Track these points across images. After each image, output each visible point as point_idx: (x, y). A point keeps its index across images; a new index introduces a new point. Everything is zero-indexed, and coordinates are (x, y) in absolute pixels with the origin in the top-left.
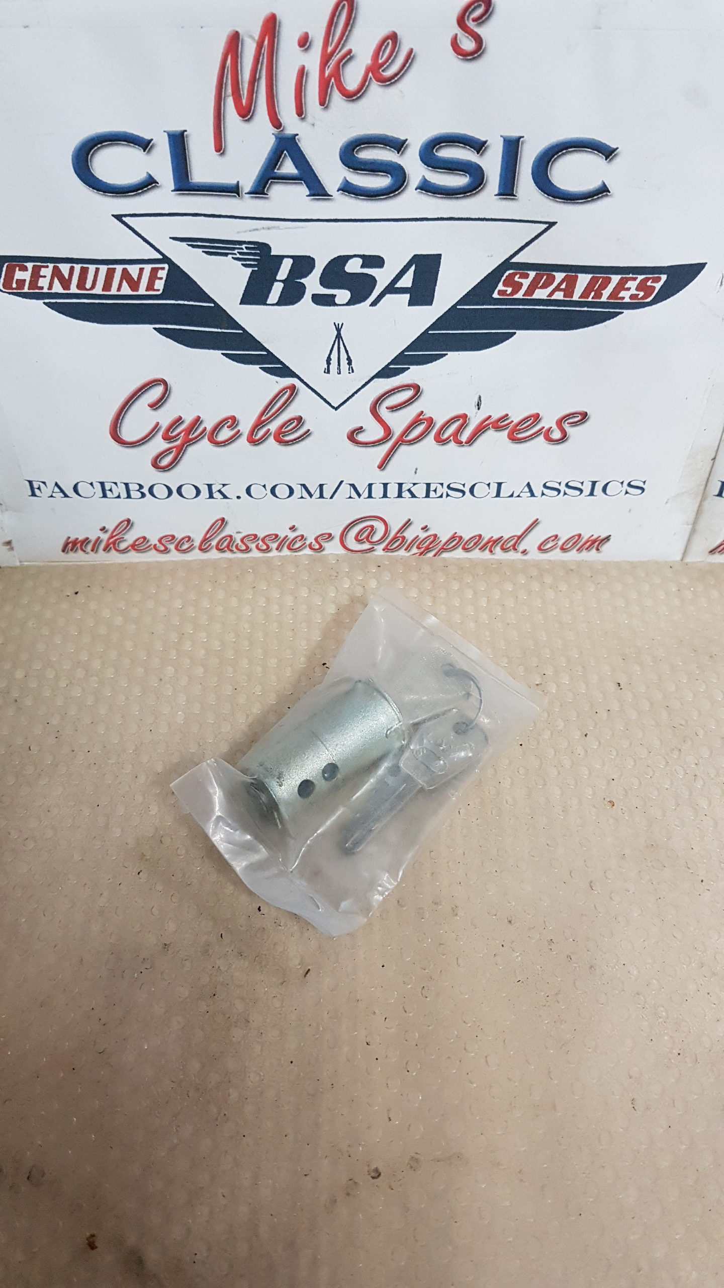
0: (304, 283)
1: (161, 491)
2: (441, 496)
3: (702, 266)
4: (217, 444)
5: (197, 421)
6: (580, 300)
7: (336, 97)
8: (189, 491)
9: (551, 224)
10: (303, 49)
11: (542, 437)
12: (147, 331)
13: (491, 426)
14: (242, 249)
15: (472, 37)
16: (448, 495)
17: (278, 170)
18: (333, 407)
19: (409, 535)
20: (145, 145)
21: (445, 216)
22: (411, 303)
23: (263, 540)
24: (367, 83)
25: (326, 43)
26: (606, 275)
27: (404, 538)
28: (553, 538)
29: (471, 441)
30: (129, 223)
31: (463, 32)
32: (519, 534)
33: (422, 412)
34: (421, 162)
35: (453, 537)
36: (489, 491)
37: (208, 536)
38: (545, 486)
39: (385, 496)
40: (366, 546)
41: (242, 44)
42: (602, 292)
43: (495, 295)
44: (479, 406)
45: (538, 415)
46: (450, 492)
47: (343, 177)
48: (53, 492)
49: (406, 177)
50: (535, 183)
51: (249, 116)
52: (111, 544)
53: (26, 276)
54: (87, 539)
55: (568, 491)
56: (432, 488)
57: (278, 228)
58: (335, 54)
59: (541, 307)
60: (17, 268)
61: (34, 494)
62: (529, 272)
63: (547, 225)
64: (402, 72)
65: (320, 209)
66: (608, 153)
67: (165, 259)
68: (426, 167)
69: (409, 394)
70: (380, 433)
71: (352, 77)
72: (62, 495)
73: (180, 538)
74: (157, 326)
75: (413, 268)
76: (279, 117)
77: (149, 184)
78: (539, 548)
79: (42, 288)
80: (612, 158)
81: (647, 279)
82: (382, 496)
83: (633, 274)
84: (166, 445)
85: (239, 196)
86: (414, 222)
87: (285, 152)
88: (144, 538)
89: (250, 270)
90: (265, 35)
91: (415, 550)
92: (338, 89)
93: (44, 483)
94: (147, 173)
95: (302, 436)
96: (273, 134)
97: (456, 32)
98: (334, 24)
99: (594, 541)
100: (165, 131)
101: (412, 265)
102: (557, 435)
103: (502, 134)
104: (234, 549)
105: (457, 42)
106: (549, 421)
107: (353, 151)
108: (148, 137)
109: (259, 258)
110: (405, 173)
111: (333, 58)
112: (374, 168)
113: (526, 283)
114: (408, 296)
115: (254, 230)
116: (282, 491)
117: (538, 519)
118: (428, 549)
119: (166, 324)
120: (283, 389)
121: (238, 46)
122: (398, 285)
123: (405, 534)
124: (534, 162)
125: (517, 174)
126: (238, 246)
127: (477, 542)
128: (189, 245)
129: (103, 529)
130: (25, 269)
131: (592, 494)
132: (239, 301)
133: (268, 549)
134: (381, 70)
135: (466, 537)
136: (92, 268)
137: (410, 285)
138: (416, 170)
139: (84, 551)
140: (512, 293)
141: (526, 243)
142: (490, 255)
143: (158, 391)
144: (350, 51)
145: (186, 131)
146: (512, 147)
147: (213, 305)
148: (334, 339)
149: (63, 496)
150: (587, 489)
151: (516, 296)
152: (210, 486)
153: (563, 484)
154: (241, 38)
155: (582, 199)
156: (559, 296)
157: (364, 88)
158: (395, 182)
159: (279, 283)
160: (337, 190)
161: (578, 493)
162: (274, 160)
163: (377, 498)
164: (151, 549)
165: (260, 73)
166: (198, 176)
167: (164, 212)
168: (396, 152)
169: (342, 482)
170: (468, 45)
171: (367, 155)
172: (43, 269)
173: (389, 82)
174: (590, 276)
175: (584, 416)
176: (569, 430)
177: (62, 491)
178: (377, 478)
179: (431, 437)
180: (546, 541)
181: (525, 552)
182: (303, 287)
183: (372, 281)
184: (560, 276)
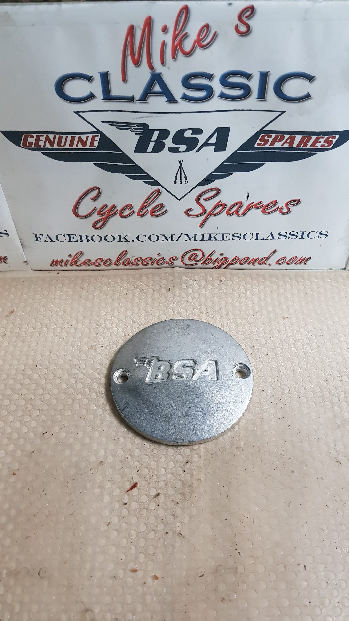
0: (165, 142)
1: (96, 238)
2: (229, 240)
4: (123, 216)
5: (114, 206)
6: (297, 147)
7: (180, 55)
8: (110, 238)
9: (283, 112)
10: (164, 33)
11: (278, 212)
12: (90, 164)
13: (253, 207)
14: (135, 126)
15: (245, 25)
16: (232, 239)
17: (152, 89)
18: (178, 199)
19: (214, 257)
20: (89, 79)
21: (232, 109)
22: (215, 150)
23: (145, 260)
24: (195, 48)
25: (175, 30)
26: (309, 136)
27: (211, 259)
28: (283, 258)
29: (244, 214)
30: (81, 115)
31: (241, 23)
32: (267, 256)
33: (221, 201)
34: (220, 84)
35: (235, 258)
36: (252, 237)
37: (119, 259)
38: (279, 234)
40: (193, 262)
41: (135, 30)
42: (307, 143)
43: (256, 146)
44: (248, 197)
45: (276, 201)
46: (234, 238)
47: (183, 92)
48: (46, 239)
49: (213, 91)
50: (275, 93)
51: (138, 65)
52: (73, 262)
53: (33, 140)
54: (62, 260)
55: (290, 236)
56: (225, 236)
57: (152, 117)
58: (179, 35)
59: (278, 151)
60: (29, 137)
61: (37, 240)
62: (272, 135)
63: (281, 113)
64: (212, 42)
65: (172, 107)
66: (310, 78)
67: (99, 132)
68: (223, 86)
69: (214, 193)
70: (200, 211)
71: (188, 45)
73: (105, 260)
74: (95, 163)
75: (216, 134)
76: (153, 65)
77: (91, 97)
78: (277, 263)
79: (41, 146)
80: (312, 81)
81: (329, 138)
82: (201, 240)
83: (322, 135)
84: (99, 218)
85: (134, 102)
86: (217, 112)
87: (156, 81)
88: (89, 260)
89: (139, 136)
90: (146, 27)
91: (215, 265)
92: (181, 51)
93: (42, 235)
94: (90, 92)
95: (163, 212)
96: (150, 73)
97: (237, 23)
98: (179, 21)
99: (303, 260)
100: (98, 72)
101: (216, 133)
102: (285, 210)
103: (260, 71)
104: (131, 264)
105: (238, 28)
106: (281, 204)
107: (188, 80)
108: (90, 75)
109: (143, 131)
110: (213, 90)
111: (178, 37)
112: (198, 88)
113: (270, 140)
114: (214, 147)
115: (141, 118)
116: (154, 238)
117: (276, 250)
118: (223, 264)
119: (99, 162)
120: (155, 191)
121: (133, 32)
122: (209, 142)
123: (212, 257)
124: (275, 83)
125: (266, 89)
126: (133, 125)
127: (246, 260)
128: (110, 125)
129: (70, 256)
130: (33, 137)
131: (302, 238)
132: (134, 151)
133: (147, 264)
134: (201, 42)
135: (241, 258)
136: (64, 136)
137: (215, 142)
138: (218, 88)
139: (61, 266)
140: (264, 145)
141: (271, 121)
142: (253, 127)
143: (95, 193)
144: (186, 33)
145: (108, 72)
146: (264, 76)
147: (121, 153)
148: (179, 168)
149: (51, 241)
150: (300, 235)
151: (265, 146)
152: (120, 236)
153: (288, 233)
154: (134, 28)
155: (298, 100)
156: (286, 145)
157: (193, 51)
158: (208, 94)
159: (152, 142)
160: (180, 98)
161: (295, 237)
162: (150, 85)
163: (199, 241)
164: (92, 265)
165: (144, 44)
166: (115, 92)
167: (98, 110)
168: (208, 80)
169: (182, 233)
170: (243, 29)
171: (194, 81)
172: (41, 137)
173: (205, 47)
174: (301, 136)
175: (299, 202)
176: (292, 208)
177: (50, 239)
178: (199, 231)
179: (225, 213)
180: (280, 260)
181: (269, 265)
182: (164, 144)
183: (197, 140)
184: (287, 136)
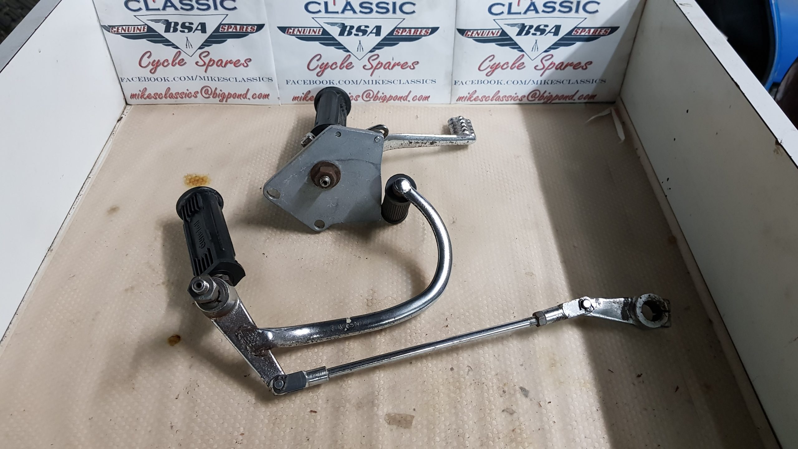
0: (352, 31)
1: (318, 82)
2: (386, 84)
3: (438, 28)
4: (332, 69)
5: (328, 63)
6: (412, 35)
8: (325, 82)
9: (404, 19)
11: (409, 68)
12: (317, 43)
13: (396, 64)
16: (388, 83)
18: (359, 60)
19: (379, 95)
20: (319, 4)
22: (376, 36)
26: (417, 29)
27: (378, 96)
28: (416, 96)
29: (392, 68)
30: (315, 19)
32: (407, 95)
33: (380, 61)
35: (390, 96)
36: (398, 82)
38: (411, 81)
39: (372, 84)
40: (368, 99)
42: (417, 33)
43: (394, 34)
44: (393, 59)
45: (407, 62)
46: (389, 83)
48: (292, 83)
52: (304, 98)
53: (292, 31)
54: (299, 96)
55: (417, 82)
56: (384, 81)
57: (346, 20)
59: (404, 37)
61: (287, 84)
62: (401, 29)
65: (355, 16)
67: (322, 27)
69: (376, 57)
70: (370, 66)
72: (294, 84)
74: (319, 42)
75: (375, 28)
77: (320, 11)
78: (413, 100)
79: (295, 33)
81: (426, 30)
83: (423, 29)
84: (320, 70)
86: (375, 19)
88: (313, 96)
89: (340, 29)
91: (381, 100)
93: (290, 80)
95: (352, 67)
99: (426, 98)
102: (412, 67)
106: (410, 64)
109: (342, 26)
112: (366, 8)
113: (400, 32)
114: (374, 35)
115: (342, 20)
116: (347, 82)
117: (411, 91)
118: (384, 100)
119: (322, 41)
120: (348, 55)
122: (373, 32)
126: (338, 24)
127: (397, 98)
128: (327, 24)
129: (303, 93)
130: (291, 29)
131: (423, 83)
132: (338, 36)
135: (394, 96)
136: (306, 29)
137: (375, 32)
139: (298, 100)
140: (398, 34)
141: (400, 23)
142: (392, 26)
143: (318, 57)
146: (394, 4)
147: (332, 37)
148: (359, 44)
150: (422, 81)
152: (330, 81)
153: (416, 81)
156: (408, 34)
159: (347, 31)
161: (419, 83)
162: (346, 6)
166: (330, 10)
167: (322, 17)
169: (361, 80)
172: (296, 29)
174: (414, 30)
175: (418, 62)
176: (415, 66)
177: (294, 83)
178: (370, 79)
179: (382, 68)
180: (414, 98)
181: (409, 101)
182: (351, 33)
183: (367, 31)
184: (407, 30)
